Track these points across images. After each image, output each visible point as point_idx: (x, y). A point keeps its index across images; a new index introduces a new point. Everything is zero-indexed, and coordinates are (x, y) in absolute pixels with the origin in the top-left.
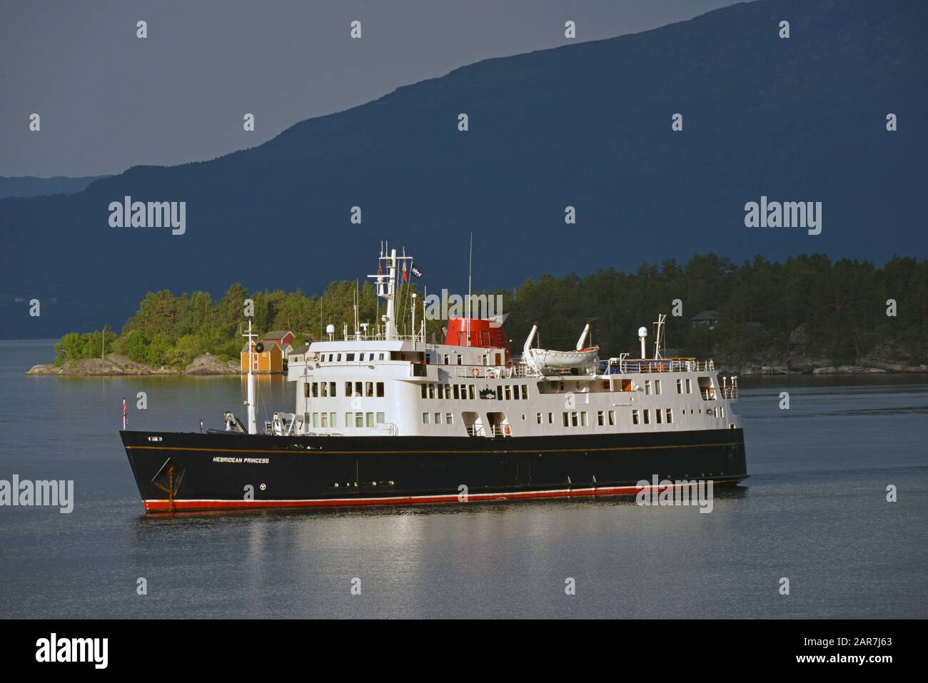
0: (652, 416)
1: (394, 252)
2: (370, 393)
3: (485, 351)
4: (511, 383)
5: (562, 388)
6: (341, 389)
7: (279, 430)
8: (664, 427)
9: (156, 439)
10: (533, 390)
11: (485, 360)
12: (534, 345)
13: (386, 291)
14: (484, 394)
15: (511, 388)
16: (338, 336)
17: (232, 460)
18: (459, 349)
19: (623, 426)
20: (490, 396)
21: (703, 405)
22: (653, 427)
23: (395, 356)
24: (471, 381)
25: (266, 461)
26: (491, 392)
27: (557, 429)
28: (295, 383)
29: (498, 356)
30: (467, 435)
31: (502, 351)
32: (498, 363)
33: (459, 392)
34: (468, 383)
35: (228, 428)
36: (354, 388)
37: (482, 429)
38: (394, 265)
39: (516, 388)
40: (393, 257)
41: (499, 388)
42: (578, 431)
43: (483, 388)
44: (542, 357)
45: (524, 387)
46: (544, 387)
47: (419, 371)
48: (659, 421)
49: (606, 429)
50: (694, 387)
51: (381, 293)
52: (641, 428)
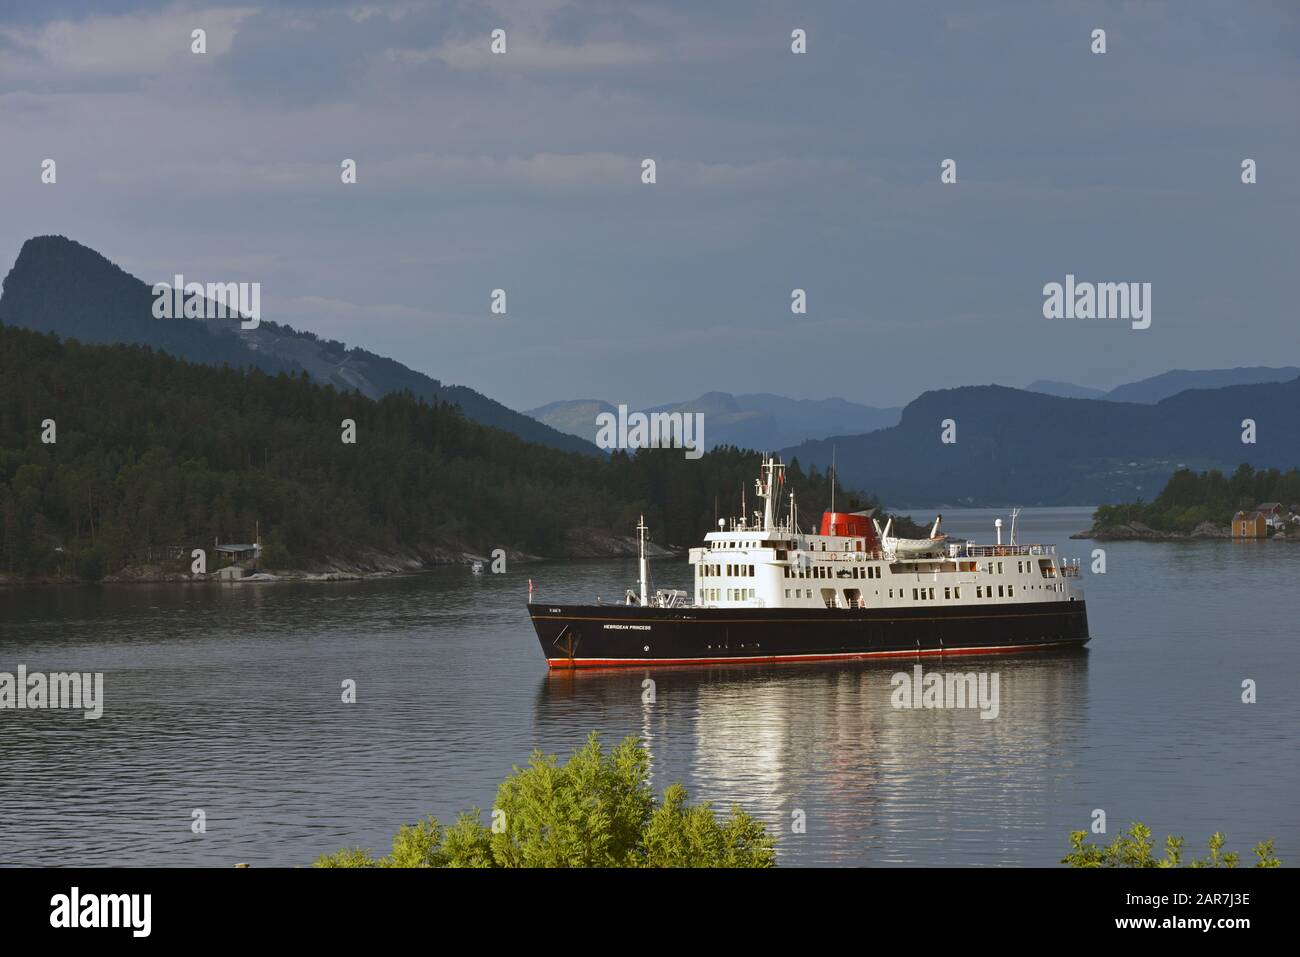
0: (995, 591)
1: (771, 460)
2: (744, 574)
3: (847, 539)
4: (866, 565)
5: (917, 569)
6: (724, 570)
7: (662, 603)
8: (1006, 600)
9: (555, 611)
10: (885, 570)
11: (847, 547)
12: (889, 535)
13: (764, 492)
14: (840, 574)
15: (866, 570)
16: (727, 529)
17: (620, 627)
18: (823, 538)
19: (968, 599)
20: (846, 575)
21: (1043, 582)
22: (996, 600)
23: (765, 544)
24: (829, 564)
25: (649, 628)
26: (847, 572)
27: (908, 602)
28: (693, 565)
29: (859, 544)
30: (825, 607)
31: (863, 540)
32: (859, 548)
33: (819, 573)
34: (826, 565)
35: (628, 603)
36: (733, 570)
37: (841, 602)
38: (771, 470)
39: (870, 569)
40: (771, 465)
41: (855, 570)
42: (928, 603)
43: (840, 569)
44: (895, 544)
45: (878, 569)
46: (896, 568)
47: (781, 555)
48: (1001, 594)
49: (952, 602)
50: (1035, 568)
51: (760, 494)
52: (985, 601)
